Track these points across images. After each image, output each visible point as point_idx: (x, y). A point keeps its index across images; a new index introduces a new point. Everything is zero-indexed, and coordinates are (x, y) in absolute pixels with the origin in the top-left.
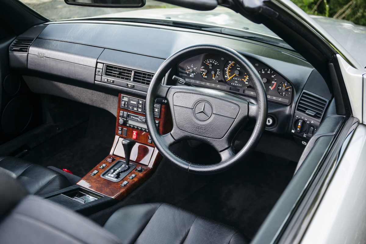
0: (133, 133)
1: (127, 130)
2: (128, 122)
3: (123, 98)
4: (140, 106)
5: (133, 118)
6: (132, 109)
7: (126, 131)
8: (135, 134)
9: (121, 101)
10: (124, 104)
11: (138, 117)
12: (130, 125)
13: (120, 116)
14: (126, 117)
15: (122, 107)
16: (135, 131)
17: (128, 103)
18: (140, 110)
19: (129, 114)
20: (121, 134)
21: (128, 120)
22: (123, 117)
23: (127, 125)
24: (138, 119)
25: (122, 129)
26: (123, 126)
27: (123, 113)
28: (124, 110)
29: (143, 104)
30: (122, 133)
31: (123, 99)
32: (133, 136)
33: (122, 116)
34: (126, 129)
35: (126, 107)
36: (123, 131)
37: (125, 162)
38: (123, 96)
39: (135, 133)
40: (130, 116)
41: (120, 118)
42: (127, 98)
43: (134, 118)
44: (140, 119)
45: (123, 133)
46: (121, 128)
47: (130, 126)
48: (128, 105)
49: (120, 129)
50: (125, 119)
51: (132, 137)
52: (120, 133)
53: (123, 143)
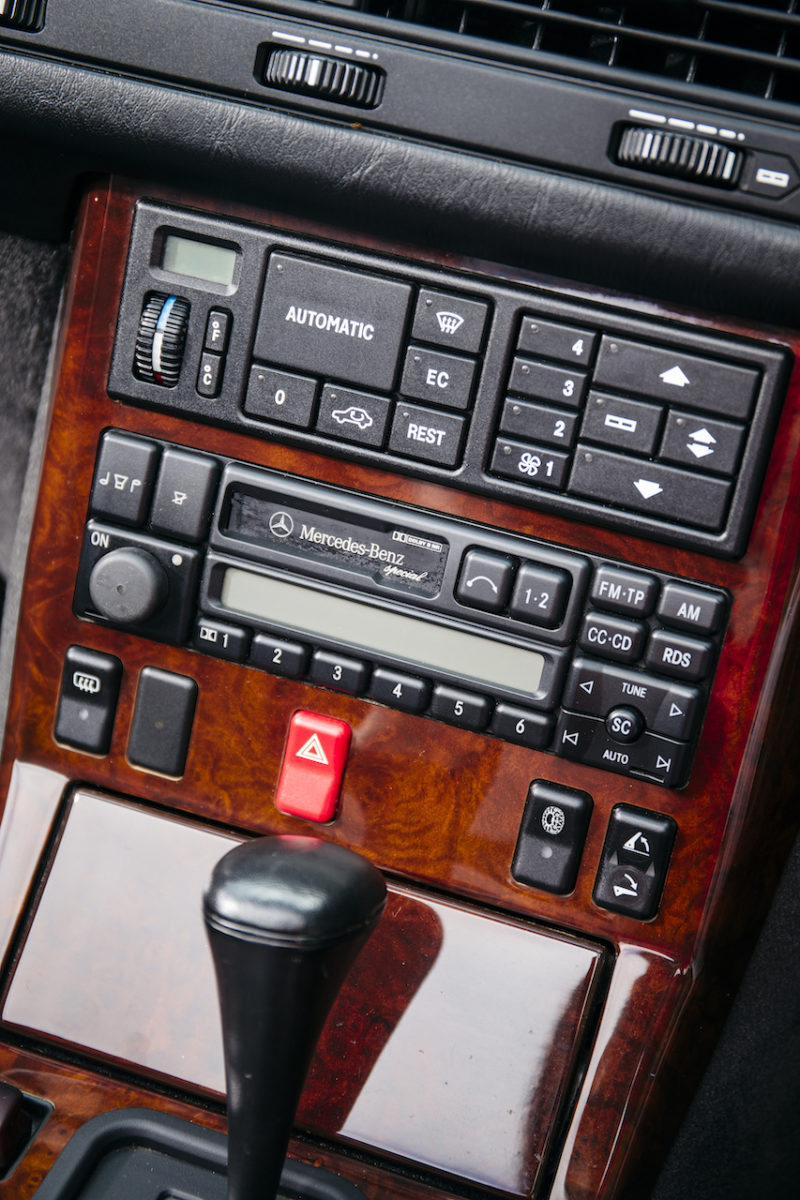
0: (277, 739)
1: (194, 693)
2: (217, 592)
3: (158, 259)
4: (437, 378)
5: (296, 544)
6: (302, 417)
7: (180, 709)
8: (321, 758)
9: (131, 297)
10: (178, 351)
11: (389, 527)
12: (251, 628)
13: (98, 502)
14: (191, 526)
15: (137, 388)
16: (316, 710)
17: (242, 328)
18: (425, 433)
19: (236, 487)
20: (106, 745)
21: (221, 569)
22: (142, 525)
23: (209, 630)
24: (376, 552)
25: (115, 686)
26: (135, 645)
27: (143, 464)
28: (168, 424)
29: (479, 357)
30: (109, 727)
31: (161, 278)
32: (290, 775)
33: (132, 511)
34: (185, 684)
35: (208, 378)
36: (135, 709)
37: (220, 1152)
38: (165, 233)
39: (323, 738)
40: (248, 507)
41: (100, 534)
42: (230, 257)
43: (310, 534)
44: (413, 558)
45: (132, 740)
46: (104, 664)
47: (246, 652)
48: (236, 359)
49: (87, 684)
50: (179, 555)
51: (268, 784)
52: (93, 736)
53: (225, 927)
